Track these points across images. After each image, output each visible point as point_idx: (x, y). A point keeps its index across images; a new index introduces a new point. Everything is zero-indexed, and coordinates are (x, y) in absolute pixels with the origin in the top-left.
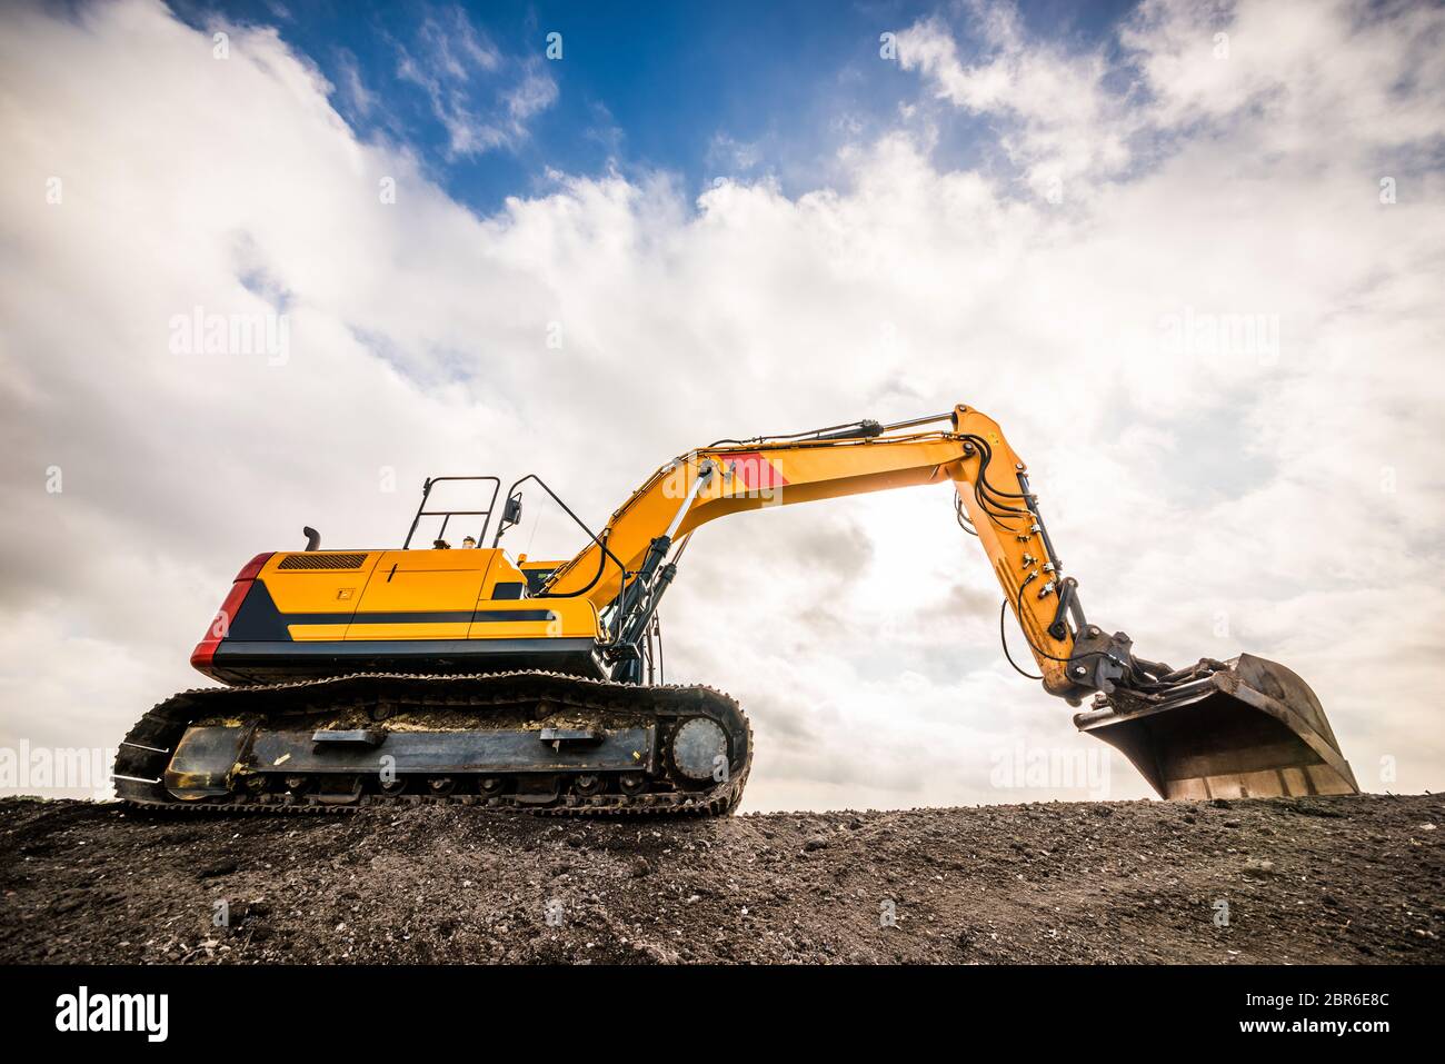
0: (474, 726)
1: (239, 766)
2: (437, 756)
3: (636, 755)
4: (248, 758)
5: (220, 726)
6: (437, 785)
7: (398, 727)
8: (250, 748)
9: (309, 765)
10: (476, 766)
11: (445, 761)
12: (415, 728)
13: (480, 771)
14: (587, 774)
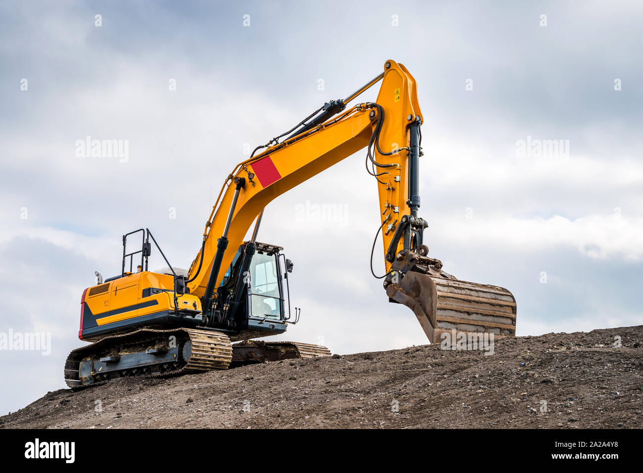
0: (140, 351)
1: (92, 372)
2: (131, 362)
3: (175, 356)
4: (94, 370)
5: (86, 360)
6: (134, 372)
7: (123, 354)
8: (93, 367)
9: (106, 370)
10: (140, 365)
11: (133, 364)
12: (127, 353)
13: (141, 366)
14: (165, 364)
